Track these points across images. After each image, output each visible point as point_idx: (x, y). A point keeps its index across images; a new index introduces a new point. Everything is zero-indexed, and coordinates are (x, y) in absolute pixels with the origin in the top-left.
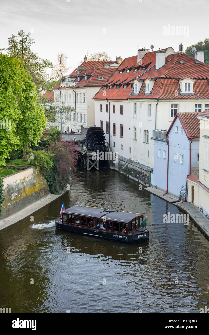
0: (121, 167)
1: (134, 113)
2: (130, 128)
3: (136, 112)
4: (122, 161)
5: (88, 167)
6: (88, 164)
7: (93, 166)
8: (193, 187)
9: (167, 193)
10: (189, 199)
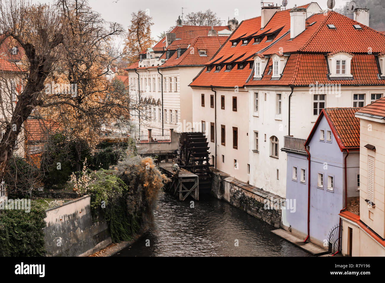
0: (234, 196)
1: (255, 109)
2: (247, 134)
3: (257, 107)
4: (235, 187)
5: (181, 195)
6: (181, 190)
7: (188, 194)
8: (350, 230)
9: (308, 238)
10: (345, 250)
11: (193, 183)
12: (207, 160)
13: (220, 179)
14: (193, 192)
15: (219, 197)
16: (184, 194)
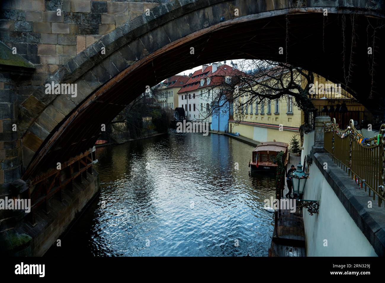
2: (199, 105)
8: (231, 124)
9: (219, 131)
10: (230, 131)
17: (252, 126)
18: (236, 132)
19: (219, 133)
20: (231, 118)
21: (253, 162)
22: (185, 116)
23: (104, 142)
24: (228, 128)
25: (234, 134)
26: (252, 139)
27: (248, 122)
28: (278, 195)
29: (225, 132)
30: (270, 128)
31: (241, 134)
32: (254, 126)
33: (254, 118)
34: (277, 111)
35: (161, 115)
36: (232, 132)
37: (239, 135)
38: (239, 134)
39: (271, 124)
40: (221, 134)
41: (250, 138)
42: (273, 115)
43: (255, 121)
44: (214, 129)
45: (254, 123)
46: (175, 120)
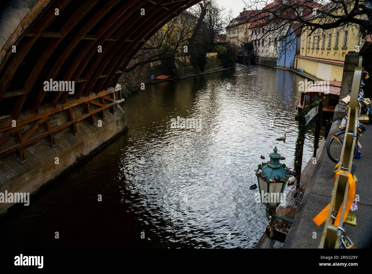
5: (244, 62)
6: (244, 61)
7: (246, 62)
8: (297, 60)
9: (284, 67)
10: (295, 67)
11: (248, 59)
12: (253, 52)
13: (257, 57)
14: (248, 62)
15: (257, 63)
16: (245, 62)
17: (317, 62)
18: (301, 68)
19: (284, 69)
20: (298, 53)
21: (301, 104)
22: (254, 51)
23: (167, 77)
24: (294, 63)
25: (299, 70)
26: (316, 76)
27: (313, 58)
28: (297, 162)
29: (291, 68)
30: (335, 65)
31: (306, 71)
32: (319, 62)
33: (319, 53)
34: (345, 45)
35: (227, 51)
36: (298, 68)
37: (304, 72)
38: (303, 70)
39: (336, 60)
40: (286, 70)
41: (314, 75)
42: (340, 49)
43: (321, 57)
44: (280, 65)
45: (319, 58)
46: (243, 55)
